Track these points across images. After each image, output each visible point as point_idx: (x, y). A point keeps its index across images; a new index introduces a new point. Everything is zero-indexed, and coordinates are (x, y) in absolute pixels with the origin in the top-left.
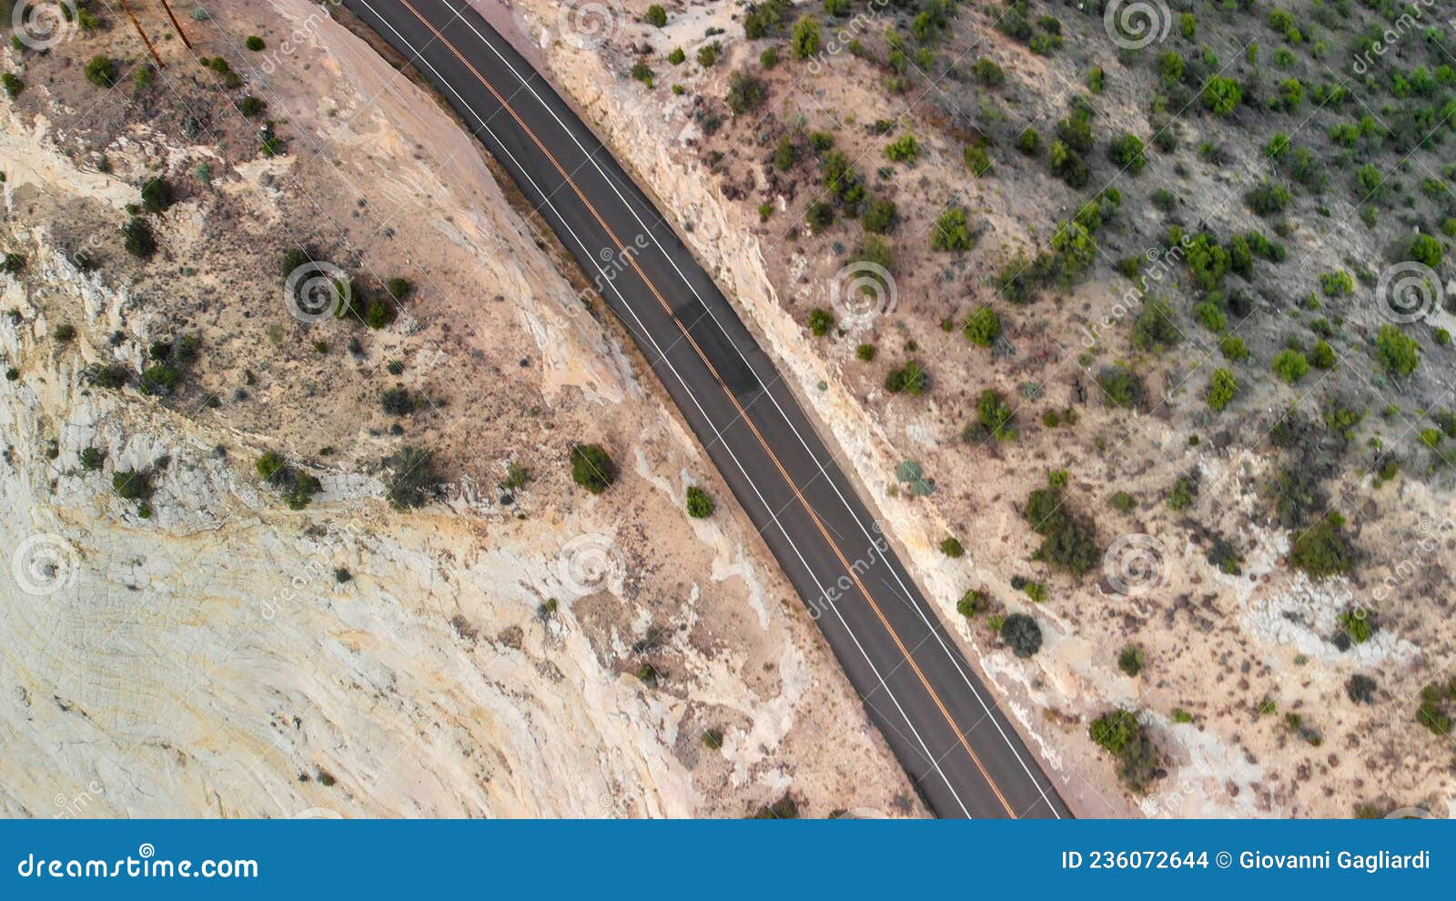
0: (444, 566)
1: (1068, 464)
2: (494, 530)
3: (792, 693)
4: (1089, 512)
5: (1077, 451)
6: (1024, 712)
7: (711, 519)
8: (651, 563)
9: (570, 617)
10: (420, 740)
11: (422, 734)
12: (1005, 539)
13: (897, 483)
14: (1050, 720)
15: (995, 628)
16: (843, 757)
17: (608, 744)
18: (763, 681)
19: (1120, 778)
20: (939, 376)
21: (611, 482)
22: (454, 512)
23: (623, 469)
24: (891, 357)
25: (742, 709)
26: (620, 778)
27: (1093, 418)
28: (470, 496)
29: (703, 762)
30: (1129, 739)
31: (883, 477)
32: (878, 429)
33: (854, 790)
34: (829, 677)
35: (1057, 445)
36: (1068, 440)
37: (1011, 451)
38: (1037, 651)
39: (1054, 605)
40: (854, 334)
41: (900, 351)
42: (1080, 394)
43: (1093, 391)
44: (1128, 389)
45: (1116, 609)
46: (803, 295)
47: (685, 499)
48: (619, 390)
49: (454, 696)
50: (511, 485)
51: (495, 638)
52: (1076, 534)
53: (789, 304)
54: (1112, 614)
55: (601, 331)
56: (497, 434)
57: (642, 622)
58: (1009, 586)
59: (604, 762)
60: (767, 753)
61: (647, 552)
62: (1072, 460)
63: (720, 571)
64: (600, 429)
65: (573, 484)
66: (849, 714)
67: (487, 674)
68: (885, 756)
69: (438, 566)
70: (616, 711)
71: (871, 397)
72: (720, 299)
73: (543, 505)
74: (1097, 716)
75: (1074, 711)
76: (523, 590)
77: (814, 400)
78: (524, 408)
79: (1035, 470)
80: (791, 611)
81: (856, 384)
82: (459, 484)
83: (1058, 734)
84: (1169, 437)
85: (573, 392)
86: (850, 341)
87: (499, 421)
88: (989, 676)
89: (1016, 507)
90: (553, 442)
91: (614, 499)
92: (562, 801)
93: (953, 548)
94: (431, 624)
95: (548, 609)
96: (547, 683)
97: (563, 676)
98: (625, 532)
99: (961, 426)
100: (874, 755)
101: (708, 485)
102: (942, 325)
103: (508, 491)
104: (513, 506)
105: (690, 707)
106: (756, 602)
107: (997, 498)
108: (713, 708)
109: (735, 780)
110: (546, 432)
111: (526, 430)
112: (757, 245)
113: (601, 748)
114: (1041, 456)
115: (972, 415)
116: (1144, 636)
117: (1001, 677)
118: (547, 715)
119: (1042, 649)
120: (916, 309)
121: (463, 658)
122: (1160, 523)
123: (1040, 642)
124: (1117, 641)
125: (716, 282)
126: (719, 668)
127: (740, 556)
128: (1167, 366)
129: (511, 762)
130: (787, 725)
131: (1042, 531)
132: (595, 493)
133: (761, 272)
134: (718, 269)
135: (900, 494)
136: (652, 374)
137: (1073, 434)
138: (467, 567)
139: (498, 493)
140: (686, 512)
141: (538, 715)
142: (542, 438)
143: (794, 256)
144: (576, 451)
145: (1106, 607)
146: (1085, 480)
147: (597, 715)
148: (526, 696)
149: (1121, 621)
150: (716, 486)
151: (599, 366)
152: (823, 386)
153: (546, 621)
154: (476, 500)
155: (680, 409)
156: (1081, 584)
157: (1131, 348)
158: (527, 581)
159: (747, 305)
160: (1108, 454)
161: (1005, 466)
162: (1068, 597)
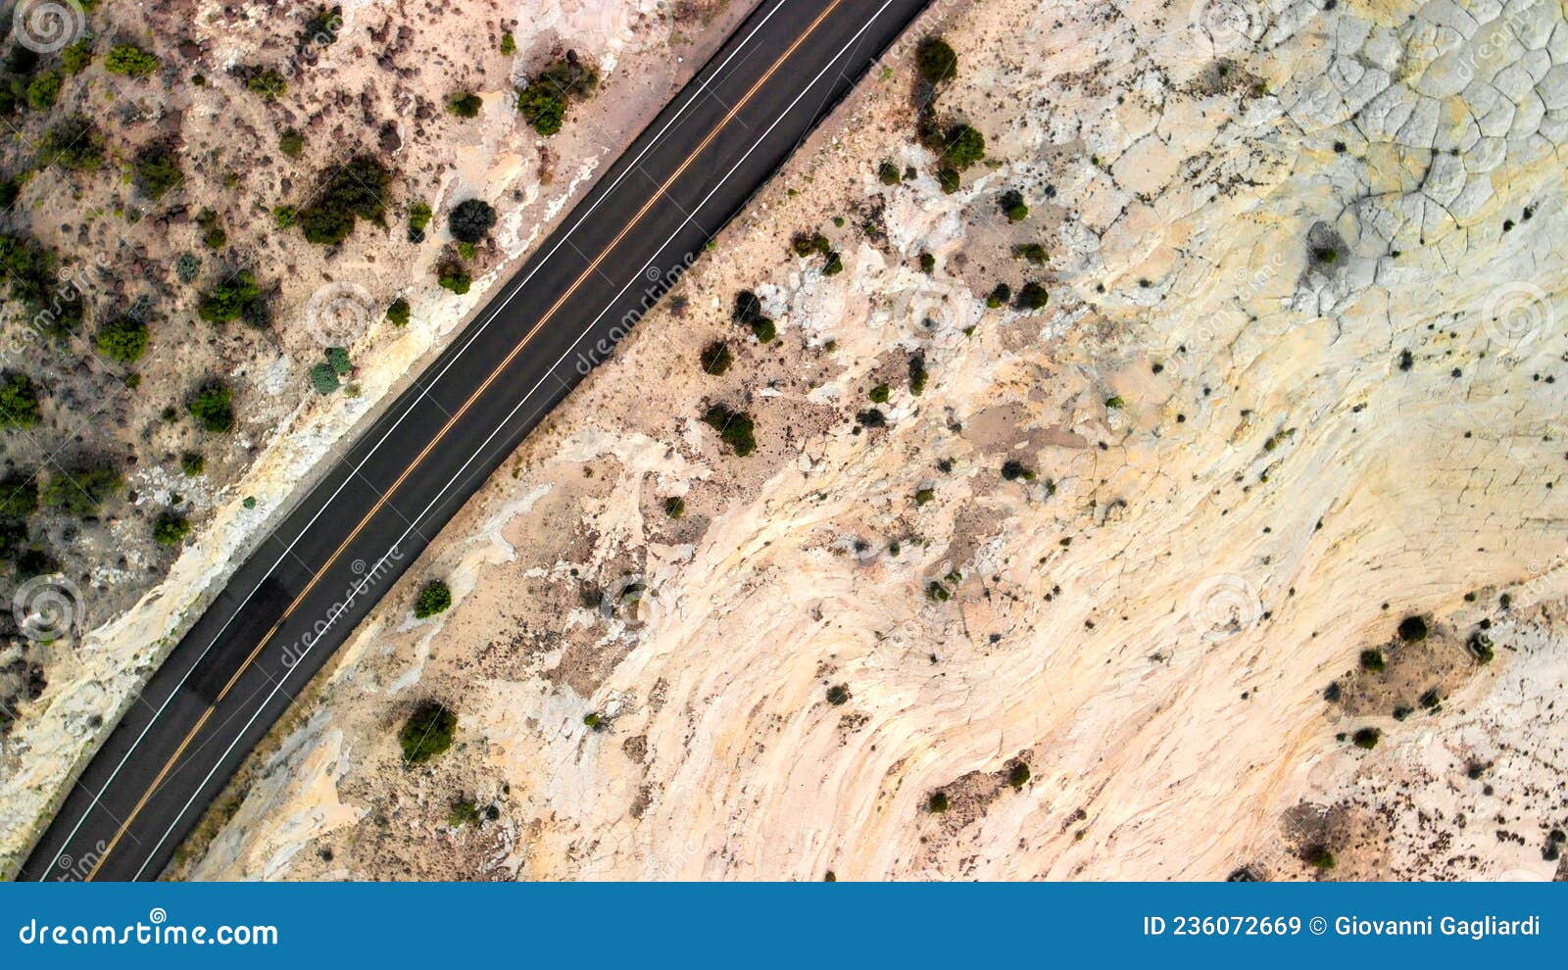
0: (584, 851)
1: (265, 209)
2: (529, 813)
3: (606, 442)
4: (315, 176)
5: (246, 203)
6: (551, 204)
7: (448, 582)
8: (516, 630)
9: (599, 696)
10: (764, 802)
11: (756, 802)
12: (371, 259)
13: (342, 388)
14: (551, 176)
15: (473, 252)
16: (652, 375)
17: (710, 609)
18: (601, 474)
19: (587, 96)
20: (199, 373)
21: (437, 707)
22: (523, 864)
23: (419, 698)
24: (191, 434)
25: (637, 487)
26: (738, 587)
27: (201, 194)
28: (501, 854)
29: (700, 510)
30: (547, 94)
31: (339, 406)
32: (284, 426)
33: (679, 357)
34: (580, 408)
35: (244, 226)
36: (235, 214)
37: (267, 274)
38: (484, 203)
39: (429, 195)
40: (173, 485)
41: (179, 426)
42: (178, 213)
43: (168, 200)
44: (155, 162)
45: (415, 129)
46: (141, 559)
47: (433, 617)
48: (326, 736)
49: (711, 784)
50: (475, 815)
51: (642, 765)
52: (343, 185)
53: (158, 572)
54: (420, 132)
55: (260, 782)
56: (421, 855)
57: (580, 618)
58: (423, 245)
59: (728, 608)
60: (671, 450)
61: (505, 639)
62: (259, 207)
63: (502, 553)
64: (380, 741)
65: (453, 748)
66: (608, 380)
67: (679, 758)
68: (639, 333)
69: (586, 858)
70: (677, 613)
71: (247, 445)
72: (176, 656)
73: (485, 771)
74: (533, 130)
75: (535, 154)
76: (585, 756)
77: (270, 508)
78: (382, 836)
79: (281, 244)
80: (523, 465)
81: (236, 465)
82: (491, 873)
83: (563, 166)
84: (200, 108)
85: (346, 788)
86: (184, 486)
87: (406, 857)
88: (525, 248)
89: (331, 255)
90: (411, 789)
91: (456, 697)
92: (776, 635)
93: (399, 311)
94: (648, 840)
95: (596, 723)
96: (671, 693)
97: (660, 680)
98: (490, 671)
99: (252, 334)
100: (640, 345)
101: (409, 598)
102: (133, 386)
103: (483, 815)
104: (498, 805)
105: (653, 539)
106: (524, 505)
107: (328, 278)
108: (645, 516)
109: (706, 474)
110: (402, 800)
111: (406, 824)
112: (94, 633)
113: (716, 615)
114: (263, 240)
115: (235, 326)
116: (435, 96)
117: (523, 235)
118: (701, 681)
119: (480, 197)
120: (121, 422)
121: (672, 789)
122: (304, 100)
123: (473, 201)
124: (449, 123)
125: (156, 667)
126: (604, 523)
127: (478, 537)
128: (115, 125)
129: (755, 700)
130: (639, 438)
131: (351, 223)
132: (455, 721)
133: (128, 617)
134: (139, 670)
135: (354, 382)
136: (296, 704)
137: (228, 211)
138: (577, 826)
139: (488, 827)
140: (447, 612)
141: (705, 690)
142: (410, 802)
143: (95, 584)
144: (414, 760)
145: (415, 140)
146: (278, 187)
147: (686, 631)
148: (690, 710)
149: (425, 123)
150: (407, 588)
151: (304, 769)
152: (250, 502)
153: (609, 719)
154: (502, 847)
155: (327, 657)
156: (397, 170)
157: (104, 168)
158: (573, 758)
159: (174, 622)
160: (240, 170)
161: (286, 276)
162: (416, 182)
